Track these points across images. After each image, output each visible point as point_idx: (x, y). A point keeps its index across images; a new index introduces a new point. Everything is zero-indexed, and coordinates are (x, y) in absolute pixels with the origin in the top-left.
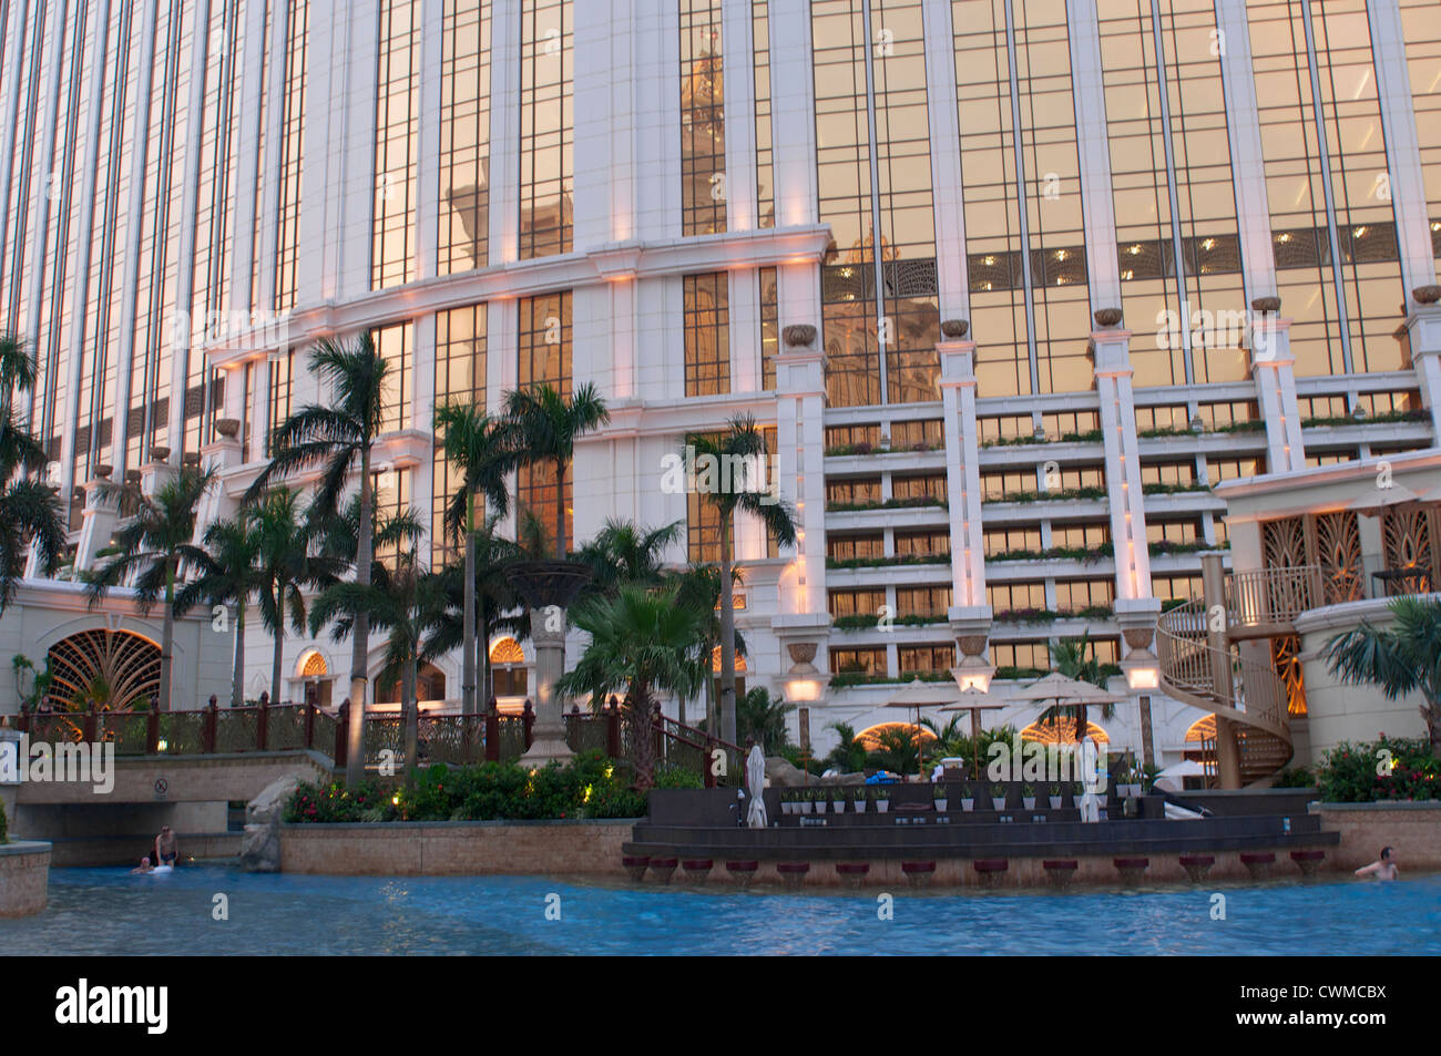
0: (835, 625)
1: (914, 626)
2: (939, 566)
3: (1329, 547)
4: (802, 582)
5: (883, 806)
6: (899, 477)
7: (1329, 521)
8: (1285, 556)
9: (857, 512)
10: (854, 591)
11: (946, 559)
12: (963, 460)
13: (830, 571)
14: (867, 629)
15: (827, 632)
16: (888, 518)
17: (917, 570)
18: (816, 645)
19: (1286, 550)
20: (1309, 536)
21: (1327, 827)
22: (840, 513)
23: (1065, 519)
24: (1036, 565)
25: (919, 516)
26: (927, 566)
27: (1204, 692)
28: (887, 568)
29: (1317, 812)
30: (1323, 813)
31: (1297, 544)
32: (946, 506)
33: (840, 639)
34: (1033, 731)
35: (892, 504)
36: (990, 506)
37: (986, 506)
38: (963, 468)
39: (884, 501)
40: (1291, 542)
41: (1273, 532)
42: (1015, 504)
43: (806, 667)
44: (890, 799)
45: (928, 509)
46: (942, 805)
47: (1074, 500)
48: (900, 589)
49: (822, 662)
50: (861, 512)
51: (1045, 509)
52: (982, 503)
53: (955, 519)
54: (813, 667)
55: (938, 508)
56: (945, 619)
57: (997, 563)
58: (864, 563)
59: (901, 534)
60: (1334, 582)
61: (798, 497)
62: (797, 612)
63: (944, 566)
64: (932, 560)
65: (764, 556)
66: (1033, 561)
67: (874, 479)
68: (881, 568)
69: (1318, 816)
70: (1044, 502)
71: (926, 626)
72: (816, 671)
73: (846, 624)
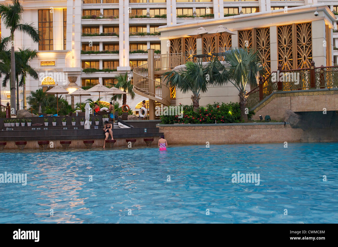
0: (83, 71)
1: (107, 72)
2: (115, 54)
3: (188, 48)
4: (73, 58)
5: (29, 124)
6: (105, 26)
7: (188, 40)
8: (176, 50)
9: (91, 37)
10: (90, 61)
11: (118, 52)
12: (124, 22)
13: (82, 55)
14: (93, 73)
15: (80, 73)
16: (101, 39)
17: (109, 55)
18: (77, 77)
19: (176, 48)
20: (183, 44)
21: (161, 131)
22: (86, 37)
23: (155, 41)
24: (144, 55)
25: (110, 39)
26: (112, 54)
27: (144, 91)
28: (100, 54)
29: (158, 127)
30: (160, 127)
31: (180, 46)
32: (118, 36)
33: (85, 75)
34: (141, 104)
35: (102, 35)
36: (132, 36)
37: (130, 36)
38: (124, 25)
39: (100, 34)
40: (178, 46)
41: (173, 43)
42: (139, 36)
43: (74, 84)
44: (31, 122)
45: (113, 36)
46: (46, 124)
47: (157, 36)
48: (104, 61)
49: (79, 82)
50: (92, 37)
51: (148, 38)
52: (129, 36)
53: (121, 40)
54: (76, 84)
55: (116, 36)
56: (116, 70)
57: (133, 54)
58: (93, 53)
59: (105, 44)
60: (189, 58)
61: (73, 31)
62: (72, 67)
63: (117, 54)
64: (114, 52)
65: (63, 49)
66: (144, 54)
67: (97, 27)
68: (98, 54)
69: (159, 128)
70: (148, 36)
71: (111, 72)
72: (77, 85)
73: (87, 71)
